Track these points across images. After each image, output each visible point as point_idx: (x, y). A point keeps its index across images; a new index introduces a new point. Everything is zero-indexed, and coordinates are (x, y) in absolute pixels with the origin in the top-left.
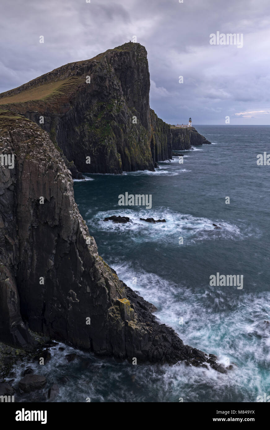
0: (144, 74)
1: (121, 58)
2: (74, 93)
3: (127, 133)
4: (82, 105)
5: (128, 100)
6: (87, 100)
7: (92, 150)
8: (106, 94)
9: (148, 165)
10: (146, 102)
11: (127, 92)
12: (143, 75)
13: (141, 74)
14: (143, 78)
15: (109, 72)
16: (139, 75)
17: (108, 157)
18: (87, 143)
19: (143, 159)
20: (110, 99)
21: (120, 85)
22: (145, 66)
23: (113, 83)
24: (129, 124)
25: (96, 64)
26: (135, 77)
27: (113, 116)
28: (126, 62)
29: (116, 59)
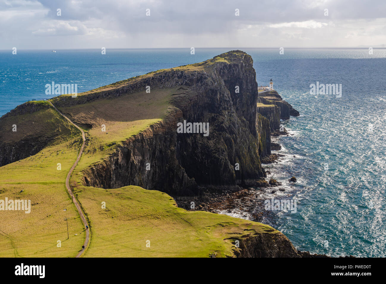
0: (252, 84)
1: (231, 70)
2: (187, 106)
3: (237, 143)
4: (194, 117)
5: (237, 109)
6: (198, 113)
7: (205, 162)
8: (217, 106)
9: (258, 173)
10: (254, 111)
11: (236, 102)
12: (251, 86)
13: (249, 85)
14: (252, 88)
15: (220, 84)
16: (247, 85)
17: (222, 169)
18: (200, 155)
19: (253, 168)
20: (221, 111)
21: (230, 96)
22: (253, 76)
23: (223, 95)
24: (239, 134)
25: (207, 77)
26: (244, 87)
27: (225, 127)
28: (235, 74)
29: (226, 71)
